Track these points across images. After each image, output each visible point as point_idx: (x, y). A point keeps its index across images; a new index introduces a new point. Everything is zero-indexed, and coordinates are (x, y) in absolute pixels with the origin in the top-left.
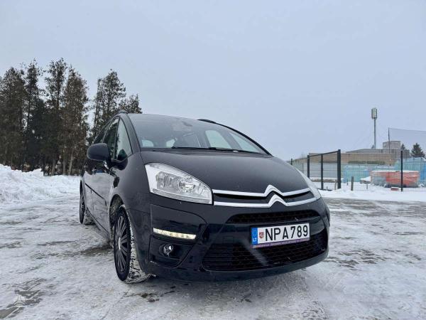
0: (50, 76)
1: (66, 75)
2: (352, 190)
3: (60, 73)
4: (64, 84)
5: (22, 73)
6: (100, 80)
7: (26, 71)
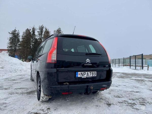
0: (39, 30)
1: (44, 30)
2: (148, 70)
3: (42, 29)
4: (43, 33)
5: (30, 30)
6: (54, 31)
7: (31, 29)
